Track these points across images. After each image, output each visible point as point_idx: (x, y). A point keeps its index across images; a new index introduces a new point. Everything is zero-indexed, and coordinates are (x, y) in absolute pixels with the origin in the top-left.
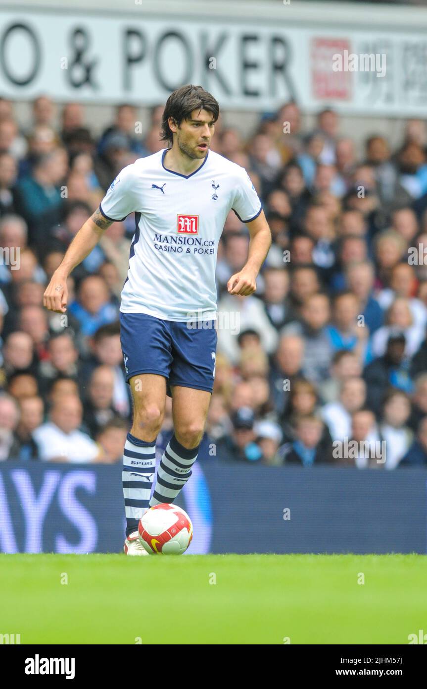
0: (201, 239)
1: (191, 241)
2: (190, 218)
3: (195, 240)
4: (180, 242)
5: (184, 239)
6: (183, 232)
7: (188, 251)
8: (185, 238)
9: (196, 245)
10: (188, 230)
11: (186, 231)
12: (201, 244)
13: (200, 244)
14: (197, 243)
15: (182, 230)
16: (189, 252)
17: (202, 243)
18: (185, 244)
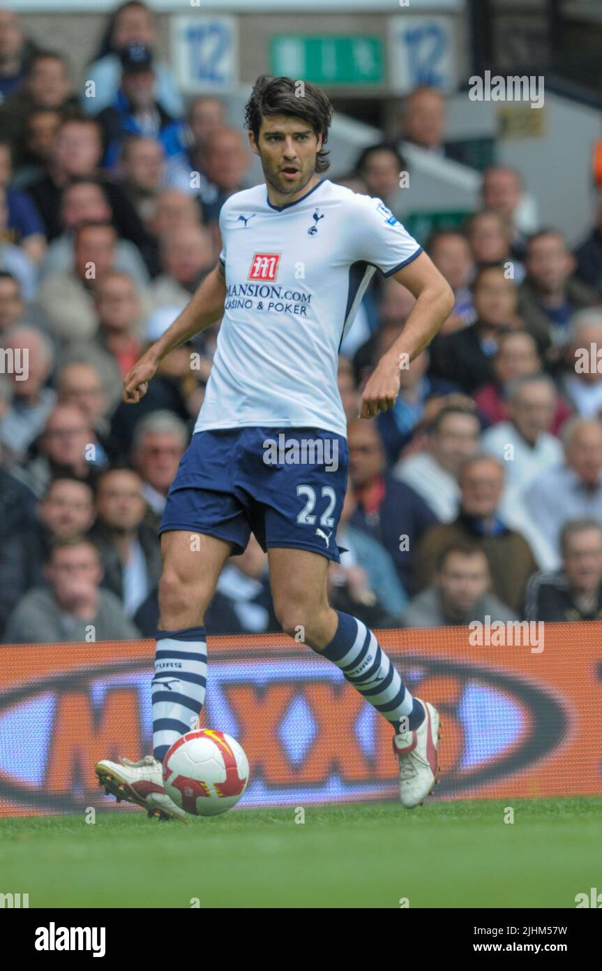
0: (280, 288)
1: (265, 292)
2: (269, 257)
3: (271, 289)
4: (250, 293)
5: (255, 288)
6: (257, 277)
7: (260, 306)
8: (257, 287)
9: (272, 297)
10: (264, 275)
11: (260, 277)
12: (280, 296)
13: (278, 295)
14: (274, 295)
15: (255, 275)
16: (261, 308)
17: (282, 294)
18: (256, 295)
